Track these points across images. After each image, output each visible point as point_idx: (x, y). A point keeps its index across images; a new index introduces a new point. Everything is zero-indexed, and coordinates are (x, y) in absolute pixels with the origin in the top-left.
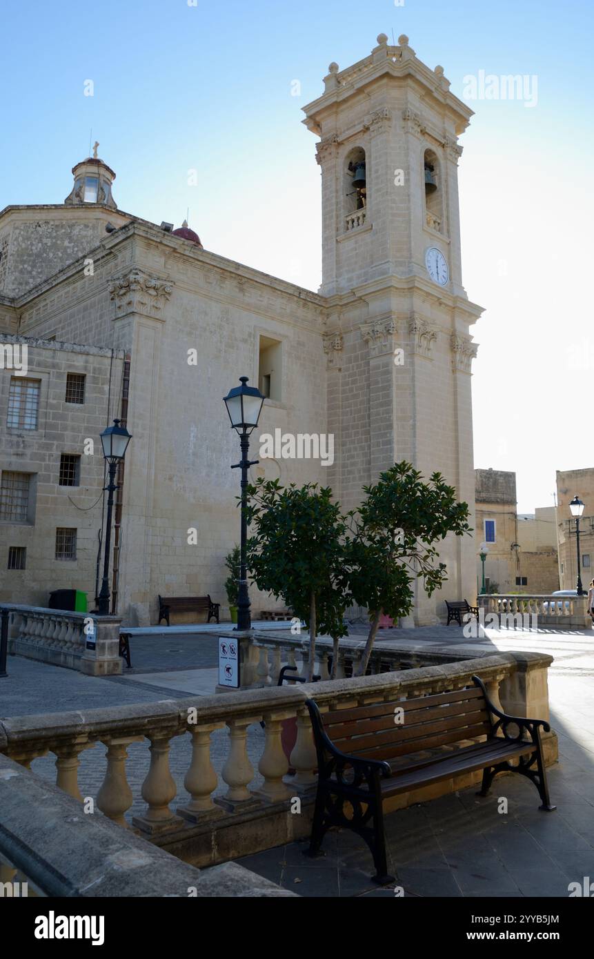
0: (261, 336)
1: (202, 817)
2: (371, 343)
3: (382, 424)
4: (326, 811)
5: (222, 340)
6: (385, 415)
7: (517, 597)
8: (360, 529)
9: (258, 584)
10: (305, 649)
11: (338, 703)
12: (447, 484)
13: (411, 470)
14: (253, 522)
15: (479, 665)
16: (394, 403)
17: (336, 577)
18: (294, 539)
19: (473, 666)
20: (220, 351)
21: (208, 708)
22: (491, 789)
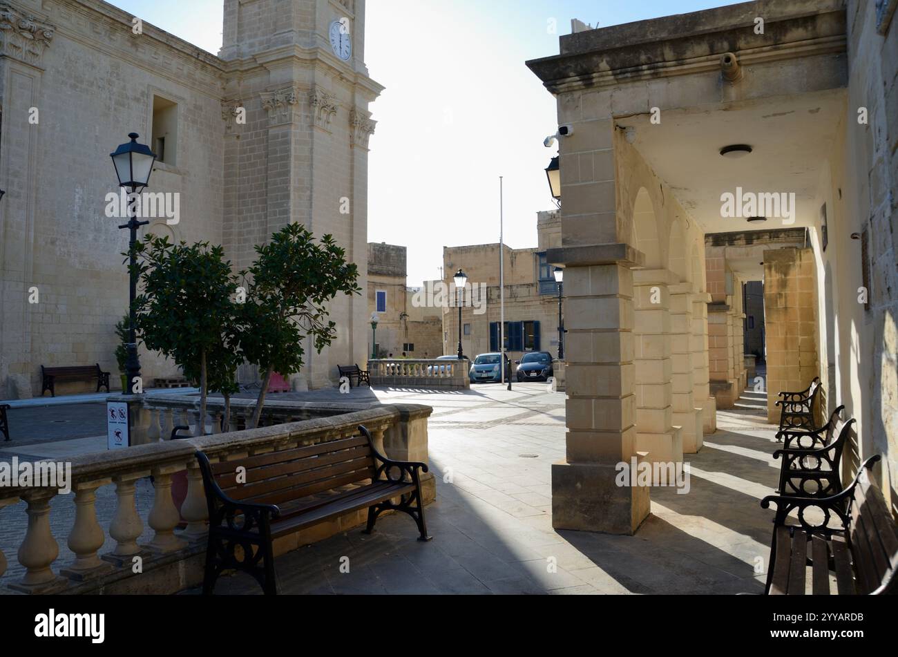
0: (155, 96)
1: (88, 575)
2: (270, 111)
3: (279, 194)
4: (218, 556)
5: (112, 97)
6: (282, 185)
7: (405, 362)
8: (252, 289)
9: (147, 344)
10: (198, 409)
11: (229, 454)
12: (337, 245)
13: (303, 232)
14: (141, 280)
15: (365, 415)
16: (292, 174)
17: (227, 335)
18: (184, 297)
19: (359, 417)
20: (109, 109)
21: (92, 465)
22: (375, 527)
